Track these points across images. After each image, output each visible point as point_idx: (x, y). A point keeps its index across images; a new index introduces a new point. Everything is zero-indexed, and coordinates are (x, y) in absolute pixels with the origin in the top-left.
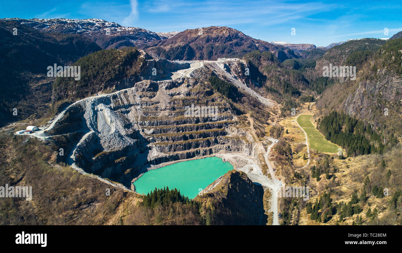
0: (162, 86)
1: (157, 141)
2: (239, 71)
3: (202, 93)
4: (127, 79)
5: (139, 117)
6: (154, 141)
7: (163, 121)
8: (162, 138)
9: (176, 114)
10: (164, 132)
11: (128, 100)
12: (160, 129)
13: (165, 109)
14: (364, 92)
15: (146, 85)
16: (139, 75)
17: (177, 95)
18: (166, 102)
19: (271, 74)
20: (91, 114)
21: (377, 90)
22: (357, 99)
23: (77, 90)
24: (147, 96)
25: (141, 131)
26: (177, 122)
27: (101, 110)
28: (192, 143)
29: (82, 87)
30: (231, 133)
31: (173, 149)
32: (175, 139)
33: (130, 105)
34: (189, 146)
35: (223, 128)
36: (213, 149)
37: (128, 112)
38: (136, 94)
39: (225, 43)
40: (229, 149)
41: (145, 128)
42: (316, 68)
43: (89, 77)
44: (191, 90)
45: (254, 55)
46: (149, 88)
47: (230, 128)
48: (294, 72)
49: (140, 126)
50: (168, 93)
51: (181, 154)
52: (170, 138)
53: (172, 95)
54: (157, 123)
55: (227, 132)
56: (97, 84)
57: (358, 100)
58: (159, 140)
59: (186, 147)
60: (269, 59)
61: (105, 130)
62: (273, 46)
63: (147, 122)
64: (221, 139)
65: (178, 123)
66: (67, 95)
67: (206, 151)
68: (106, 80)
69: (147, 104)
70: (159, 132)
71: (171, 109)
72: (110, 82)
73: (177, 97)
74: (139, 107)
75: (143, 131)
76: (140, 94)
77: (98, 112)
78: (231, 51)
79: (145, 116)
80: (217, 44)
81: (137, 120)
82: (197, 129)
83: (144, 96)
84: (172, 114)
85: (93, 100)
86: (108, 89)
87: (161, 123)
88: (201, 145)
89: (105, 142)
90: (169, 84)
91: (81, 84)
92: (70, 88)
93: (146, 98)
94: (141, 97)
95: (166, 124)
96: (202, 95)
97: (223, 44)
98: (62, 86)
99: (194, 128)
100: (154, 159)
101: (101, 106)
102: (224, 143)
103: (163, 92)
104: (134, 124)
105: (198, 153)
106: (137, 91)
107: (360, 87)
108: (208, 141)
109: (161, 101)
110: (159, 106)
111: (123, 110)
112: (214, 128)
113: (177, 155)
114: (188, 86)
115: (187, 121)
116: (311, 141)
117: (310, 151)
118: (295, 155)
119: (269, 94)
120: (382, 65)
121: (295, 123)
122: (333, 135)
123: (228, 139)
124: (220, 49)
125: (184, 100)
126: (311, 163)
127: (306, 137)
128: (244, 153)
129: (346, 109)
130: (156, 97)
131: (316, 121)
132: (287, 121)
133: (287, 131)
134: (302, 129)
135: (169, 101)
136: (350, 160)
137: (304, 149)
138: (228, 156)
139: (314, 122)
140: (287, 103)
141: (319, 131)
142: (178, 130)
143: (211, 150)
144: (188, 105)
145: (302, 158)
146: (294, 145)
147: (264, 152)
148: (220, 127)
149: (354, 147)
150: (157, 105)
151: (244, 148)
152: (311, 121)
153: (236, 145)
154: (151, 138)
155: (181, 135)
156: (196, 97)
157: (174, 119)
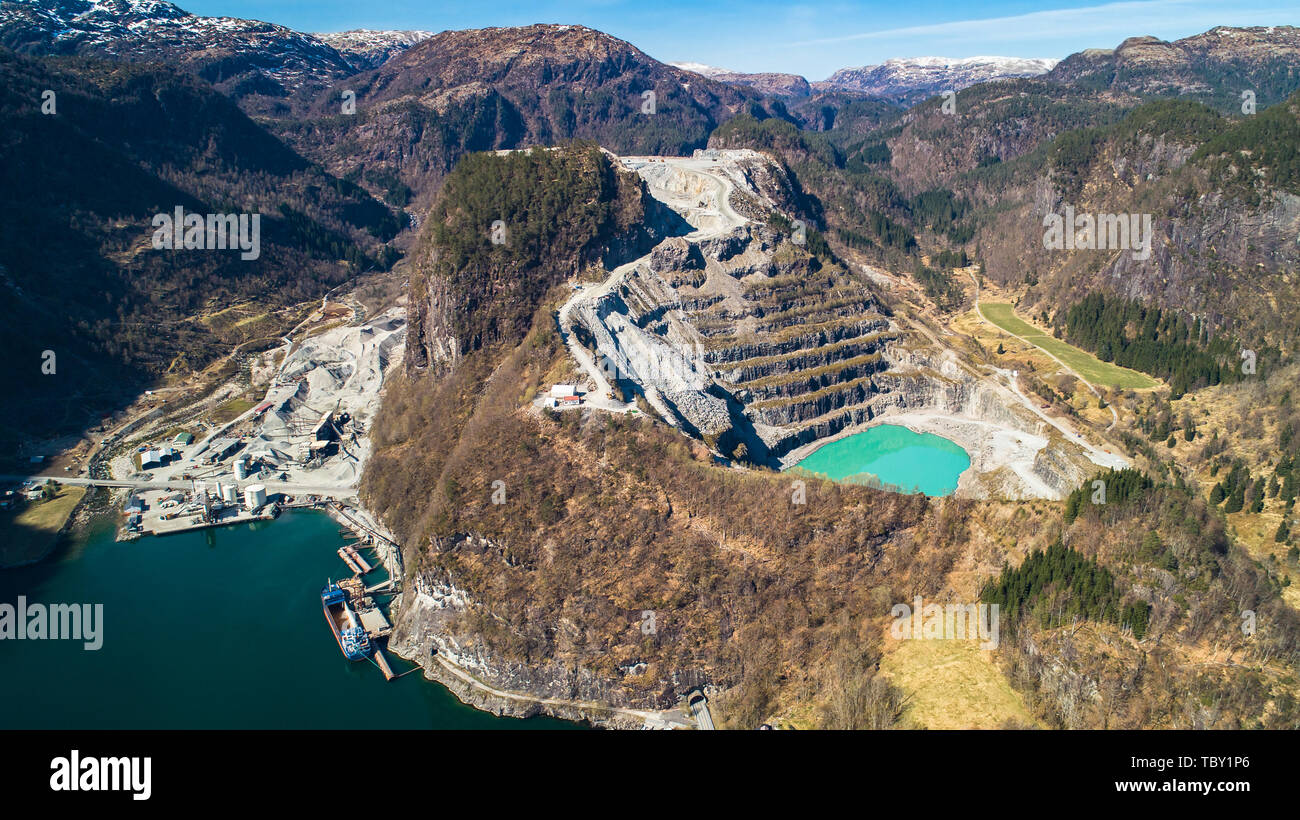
0: (711, 252)
1: (755, 399)
2: (776, 188)
3: (802, 266)
5: (697, 342)
6: (749, 398)
7: (751, 346)
8: (766, 390)
9: (772, 325)
10: (763, 375)
11: (654, 300)
12: (755, 368)
13: (742, 316)
14: (1168, 245)
15: (681, 252)
16: (643, 225)
17: (748, 274)
18: (735, 294)
19: (827, 190)
20: (611, 341)
21: (1205, 242)
22: (1151, 263)
23: (519, 277)
24: (689, 283)
25: (716, 376)
26: (783, 345)
27: (621, 329)
28: (830, 396)
29: (529, 266)
30: (895, 363)
31: (796, 416)
32: (794, 390)
33: (662, 311)
34: (824, 406)
35: (877, 351)
36: (873, 407)
37: (665, 329)
38: (660, 279)
39: (600, 83)
40: (901, 403)
41: (718, 367)
42: (893, 162)
44: (775, 261)
45: (754, 132)
46: (688, 259)
47: (890, 351)
48: (876, 183)
49: (705, 364)
50: (729, 271)
51: (818, 426)
52: (785, 389)
53: (738, 275)
55: (887, 363)
56: (559, 256)
57: (1154, 265)
58: (761, 396)
59: (822, 408)
60: (796, 145)
62: (729, 91)
63: (718, 353)
64: (880, 380)
65: (784, 348)
66: (491, 291)
67: (861, 414)
69: (697, 304)
70: (753, 375)
71: (756, 313)
72: (589, 249)
73: (751, 279)
74: (681, 314)
75: (718, 376)
76: (671, 277)
77: (617, 335)
78: (628, 110)
79: (704, 336)
80: (577, 88)
82: (828, 361)
83: (682, 284)
84: (763, 327)
85: (595, 303)
86: (589, 268)
87: (749, 352)
88: (847, 400)
89: (688, 411)
90: (725, 244)
91: (525, 258)
92: (495, 271)
93: (688, 287)
94: (674, 286)
95: (760, 352)
96: (804, 271)
97: (595, 86)
98: (473, 267)
99: (822, 358)
100: (776, 443)
101: (615, 320)
102: (888, 391)
103: (716, 268)
105: (848, 419)
106: (659, 268)
108: (859, 388)
109: (725, 293)
110: (727, 308)
111: (655, 324)
112: (858, 354)
113: (811, 429)
114: (764, 248)
115: (803, 343)
116: (1074, 366)
117: (1098, 389)
118: (1070, 400)
119: (850, 249)
120: (1209, 186)
121: (990, 326)
122: (1118, 351)
123: (895, 380)
124: (593, 104)
125: (773, 288)
126: (1121, 415)
127: (1056, 360)
128: (942, 409)
129: (1120, 285)
130: (707, 282)
131: (1035, 318)
132: (966, 323)
133: (1001, 347)
134: (1023, 339)
135: (743, 293)
136: (1193, 399)
137: (1078, 385)
138: (915, 419)
139: (1031, 320)
140: (923, 275)
141: (1067, 341)
142: (791, 365)
143: (869, 408)
144: (785, 300)
145: (1095, 406)
146: (1044, 378)
147: (1018, 400)
148: (870, 350)
149: (1189, 373)
150: (721, 304)
151: (940, 396)
152: (1018, 318)
153: (917, 390)
154: (743, 394)
155: (806, 379)
156: (792, 277)
157: (774, 339)
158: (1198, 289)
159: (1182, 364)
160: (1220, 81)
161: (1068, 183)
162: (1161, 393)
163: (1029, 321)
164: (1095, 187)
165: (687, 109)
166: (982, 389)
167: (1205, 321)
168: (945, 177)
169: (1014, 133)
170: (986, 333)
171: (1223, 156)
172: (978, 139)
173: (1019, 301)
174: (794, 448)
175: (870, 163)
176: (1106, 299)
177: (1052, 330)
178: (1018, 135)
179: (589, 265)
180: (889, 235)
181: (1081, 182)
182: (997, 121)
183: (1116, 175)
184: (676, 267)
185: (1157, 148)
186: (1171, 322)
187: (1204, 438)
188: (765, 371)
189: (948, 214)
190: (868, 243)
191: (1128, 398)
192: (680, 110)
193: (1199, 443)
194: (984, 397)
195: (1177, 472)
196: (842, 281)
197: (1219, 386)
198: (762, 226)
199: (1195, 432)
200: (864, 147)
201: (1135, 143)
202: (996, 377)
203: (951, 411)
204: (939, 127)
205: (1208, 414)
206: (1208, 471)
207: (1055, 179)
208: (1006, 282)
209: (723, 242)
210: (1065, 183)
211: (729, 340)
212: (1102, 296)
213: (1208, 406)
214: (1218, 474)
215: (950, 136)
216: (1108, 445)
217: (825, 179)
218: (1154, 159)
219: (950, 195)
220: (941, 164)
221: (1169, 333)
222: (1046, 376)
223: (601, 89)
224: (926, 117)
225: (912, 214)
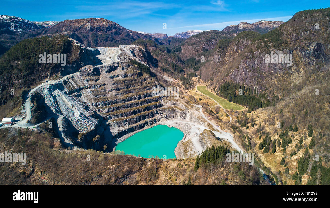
0: (103, 70)
1: (113, 118)
2: (141, 55)
3: (136, 74)
4: (69, 65)
5: (92, 99)
6: (110, 118)
7: (113, 100)
8: (117, 115)
9: (122, 93)
10: (117, 110)
11: (78, 85)
12: (114, 108)
13: (112, 90)
14: (246, 67)
15: (90, 70)
16: (79, 61)
17: (116, 77)
18: (110, 83)
19: (160, 57)
20: (52, 100)
21: (256, 65)
22: (242, 72)
23: (23, 78)
24: (93, 80)
25: (98, 111)
26: (125, 99)
27: (59, 96)
28: (141, 116)
29: (28, 74)
30: (165, 104)
31: (128, 123)
32: (127, 114)
33: (80, 89)
34: (139, 119)
35: (159, 101)
36: (156, 119)
37: (80, 95)
38: (82, 78)
40: (166, 117)
41: (99, 108)
43: (33, 65)
44: (126, 73)
46: (93, 72)
47: (163, 101)
48: (174, 56)
49: (95, 107)
50: (109, 76)
51: (135, 126)
52: (124, 114)
53: (112, 78)
54: (109, 103)
55: (162, 104)
56: (42, 71)
57: (243, 73)
58: (115, 117)
59: (137, 120)
61: (69, 113)
63: (100, 103)
64: (159, 110)
67: (152, 121)
68: (51, 67)
69: (95, 87)
70: (112, 110)
71: (117, 90)
72: (55, 69)
73: (117, 79)
74: (88, 90)
75: (99, 111)
76: (86, 78)
77: (56, 98)
78: (113, 39)
79: (96, 97)
80: (100, 33)
81: (91, 102)
82: (141, 104)
83: (90, 80)
84: (118, 94)
85: (48, 87)
86: (54, 75)
87: (112, 102)
88: (147, 117)
89: (77, 124)
90: (108, 68)
91: (27, 72)
92: (14, 76)
93: (92, 81)
94: (87, 81)
95: (116, 102)
96: (136, 76)
97: (105, 33)
99: (139, 104)
100: (117, 133)
101: (57, 92)
102: (162, 113)
103: (104, 75)
104: (89, 105)
105: (147, 123)
106: (82, 75)
107: (242, 64)
108: (152, 113)
109: (106, 83)
110: (106, 88)
111: (76, 93)
112: (152, 102)
113: (133, 128)
114: (123, 69)
115: (132, 99)
116: (221, 104)
117: (227, 110)
118: (218, 114)
119: (164, 72)
120: (256, 49)
121: (199, 93)
122: (234, 98)
123: (164, 110)
124: (103, 38)
125: (124, 81)
126: (233, 118)
127: (216, 102)
128: (179, 118)
129: (234, 79)
130: (100, 80)
131: (212, 90)
132: (192, 92)
133: (200, 98)
134: (207, 96)
135: (113, 83)
136: (255, 113)
137: (221, 109)
138: (170, 123)
139: (211, 90)
140: (183, 79)
141: (220, 96)
142: (127, 106)
143: (155, 119)
144: (128, 85)
145: (225, 116)
146: (211, 108)
147: (201, 115)
148: (157, 100)
149: (253, 104)
150: (104, 87)
151: (179, 114)
152: (207, 90)
153: (172, 113)
154: (108, 116)
155: (132, 111)
156: (132, 78)
157: (121, 98)
158: (255, 79)
159: (251, 102)
160: (262, 32)
161: (222, 53)
162: (245, 111)
163: (210, 91)
164: (229, 54)
165: (130, 39)
166: (190, 112)
167: (258, 89)
168: (195, 55)
169: (212, 43)
170: (197, 95)
171: (260, 41)
172: (203, 45)
173: (208, 85)
174: (125, 135)
175: (176, 52)
176: (230, 83)
177: (216, 93)
178: (213, 44)
179: (54, 74)
180: (176, 69)
181: (225, 53)
182: (207, 40)
183: (234, 50)
184: (88, 75)
185: (244, 42)
186: (248, 89)
187: (257, 125)
188: (117, 109)
189: (194, 64)
190: (169, 71)
191: (235, 113)
192: (128, 39)
193: (256, 127)
194: (191, 114)
195: (249, 138)
196: (149, 79)
197: (262, 108)
198: (123, 62)
199: (254, 123)
200: (176, 48)
201: (239, 41)
202: (195, 108)
203: (182, 119)
204: (193, 42)
205: (259, 117)
206: (258, 137)
207: (218, 52)
208: (206, 80)
209: (107, 67)
210: (221, 53)
211: (105, 99)
212: (229, 82)
213: (259, 115)
214: (261, 138)
215: (196, 44)
216: (226, 130)
217: (160, 54)
218: (243, 45)
219: (195, 59)
220: (194, 52)
221: (248, 92)
222: (212, 107)
223: (106, 34)
224: (191, 40)
225: (185, 63)
